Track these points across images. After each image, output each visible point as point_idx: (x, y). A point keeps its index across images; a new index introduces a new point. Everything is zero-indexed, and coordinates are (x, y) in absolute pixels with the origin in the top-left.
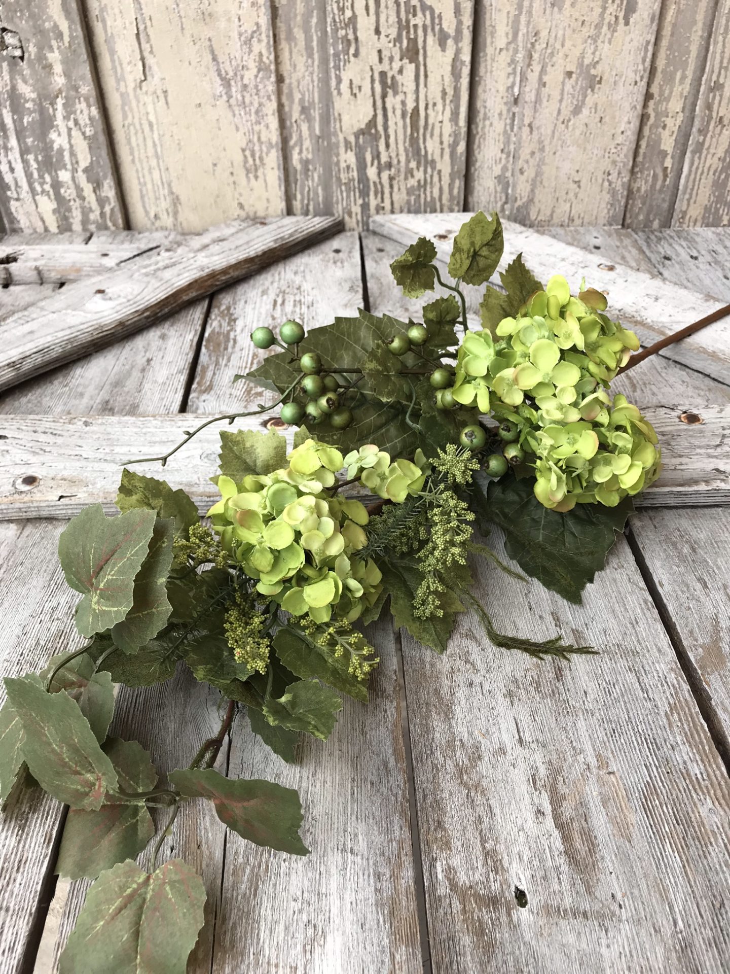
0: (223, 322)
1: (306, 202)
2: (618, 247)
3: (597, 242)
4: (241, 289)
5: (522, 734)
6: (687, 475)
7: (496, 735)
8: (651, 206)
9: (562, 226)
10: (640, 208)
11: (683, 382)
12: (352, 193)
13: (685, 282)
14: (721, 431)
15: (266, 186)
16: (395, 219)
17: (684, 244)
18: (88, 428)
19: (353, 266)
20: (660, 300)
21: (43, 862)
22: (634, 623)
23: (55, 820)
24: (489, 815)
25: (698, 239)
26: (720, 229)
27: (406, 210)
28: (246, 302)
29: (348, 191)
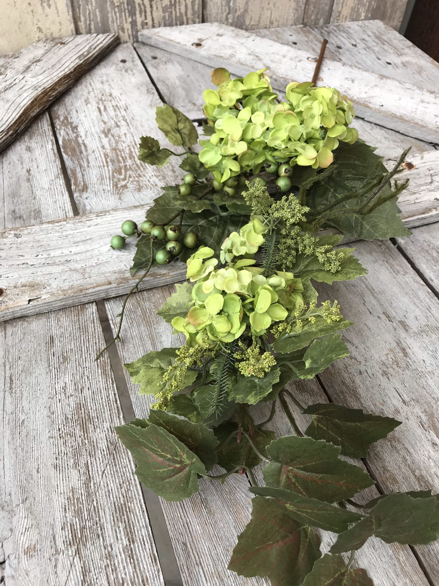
0: (67, 130)
1: (88, 22)
2: (307, 42)
3: (294, 38)
4: (68, 100)
5: (403, 397)
6: (424, 206)
7: (389, 402)
8: (319, 8)
9: (266, 28)
10: (313, 11)
11: (386, 138)
12: (123, 13)
13: (357, 64)
14: (428, 172)
15: (58, 12)
16: (158, 32)
17: (344, 35)
18: (20, 239)
19: (141, 73)
20: (355, 82)
21: (159, 575)
22: (429, 309)
23: (151, 543)
24: (409, 455)
25: (351, 31)
26: (360, 22)
27: (163, 24)
28: (77, 111)
29: (120, 12)
